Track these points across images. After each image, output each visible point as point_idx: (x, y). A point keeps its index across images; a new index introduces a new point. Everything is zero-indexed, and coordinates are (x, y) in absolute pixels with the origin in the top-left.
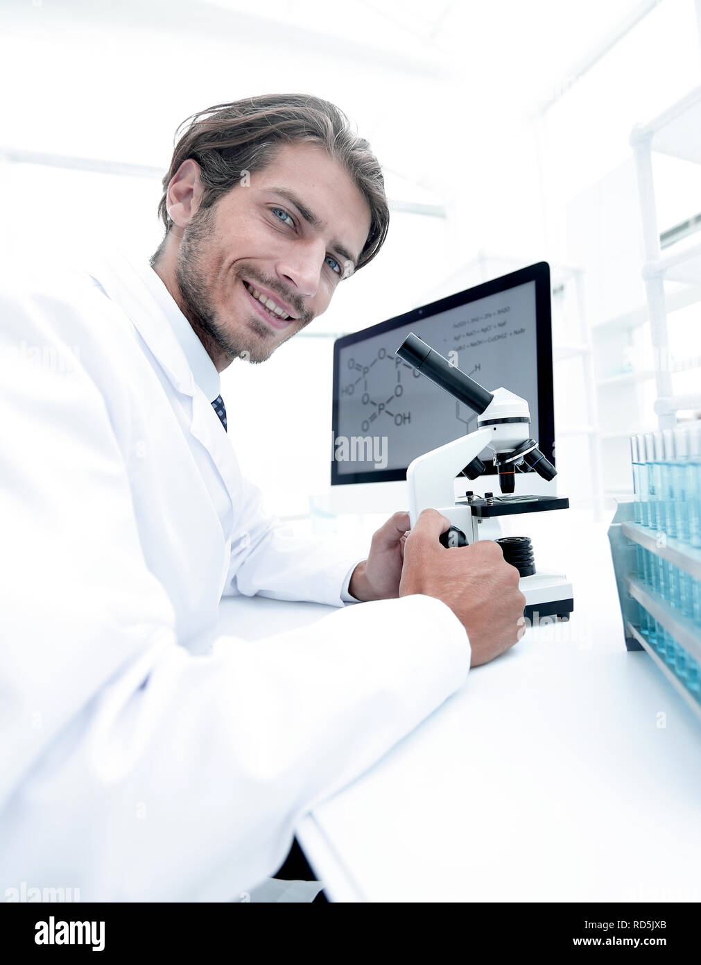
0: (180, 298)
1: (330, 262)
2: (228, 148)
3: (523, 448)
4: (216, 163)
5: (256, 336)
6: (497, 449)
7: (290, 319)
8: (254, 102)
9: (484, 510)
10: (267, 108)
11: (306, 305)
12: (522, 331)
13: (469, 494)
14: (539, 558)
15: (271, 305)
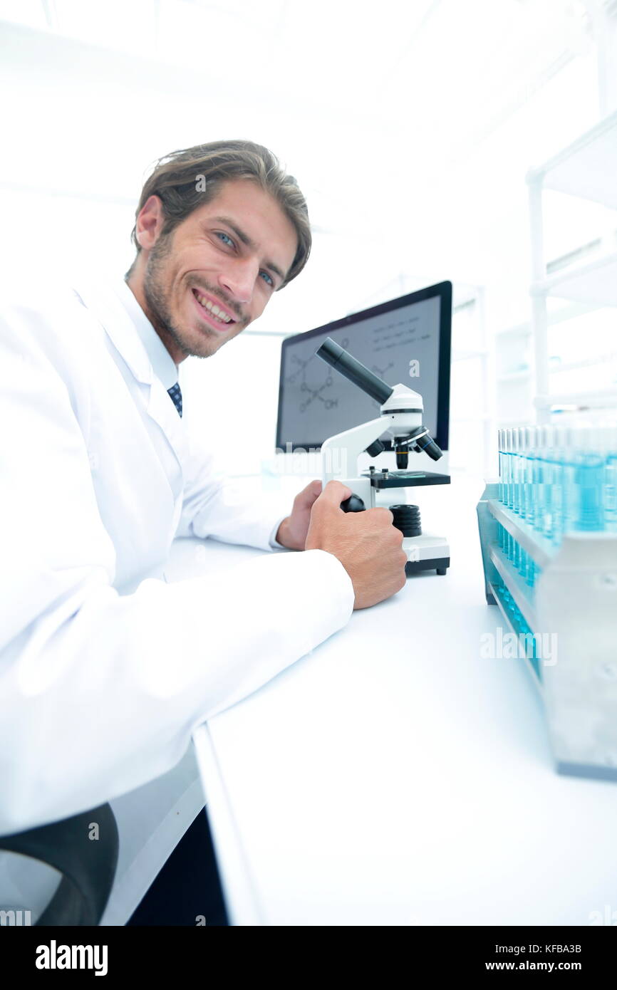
0: (145, 306)
1: (264, 277)
2: (183, 185)
3: (416, 433)
4: (173, 198)
5: (203, 337)
6: (395, 433)
7: (232, 322)
8: (203, 148)
9: (380, 482)
10: (213, 152)
11: (244, 310)
12: (428, 337)
13: (372, 468)
14: (425, 523)
15: (216, 310)
